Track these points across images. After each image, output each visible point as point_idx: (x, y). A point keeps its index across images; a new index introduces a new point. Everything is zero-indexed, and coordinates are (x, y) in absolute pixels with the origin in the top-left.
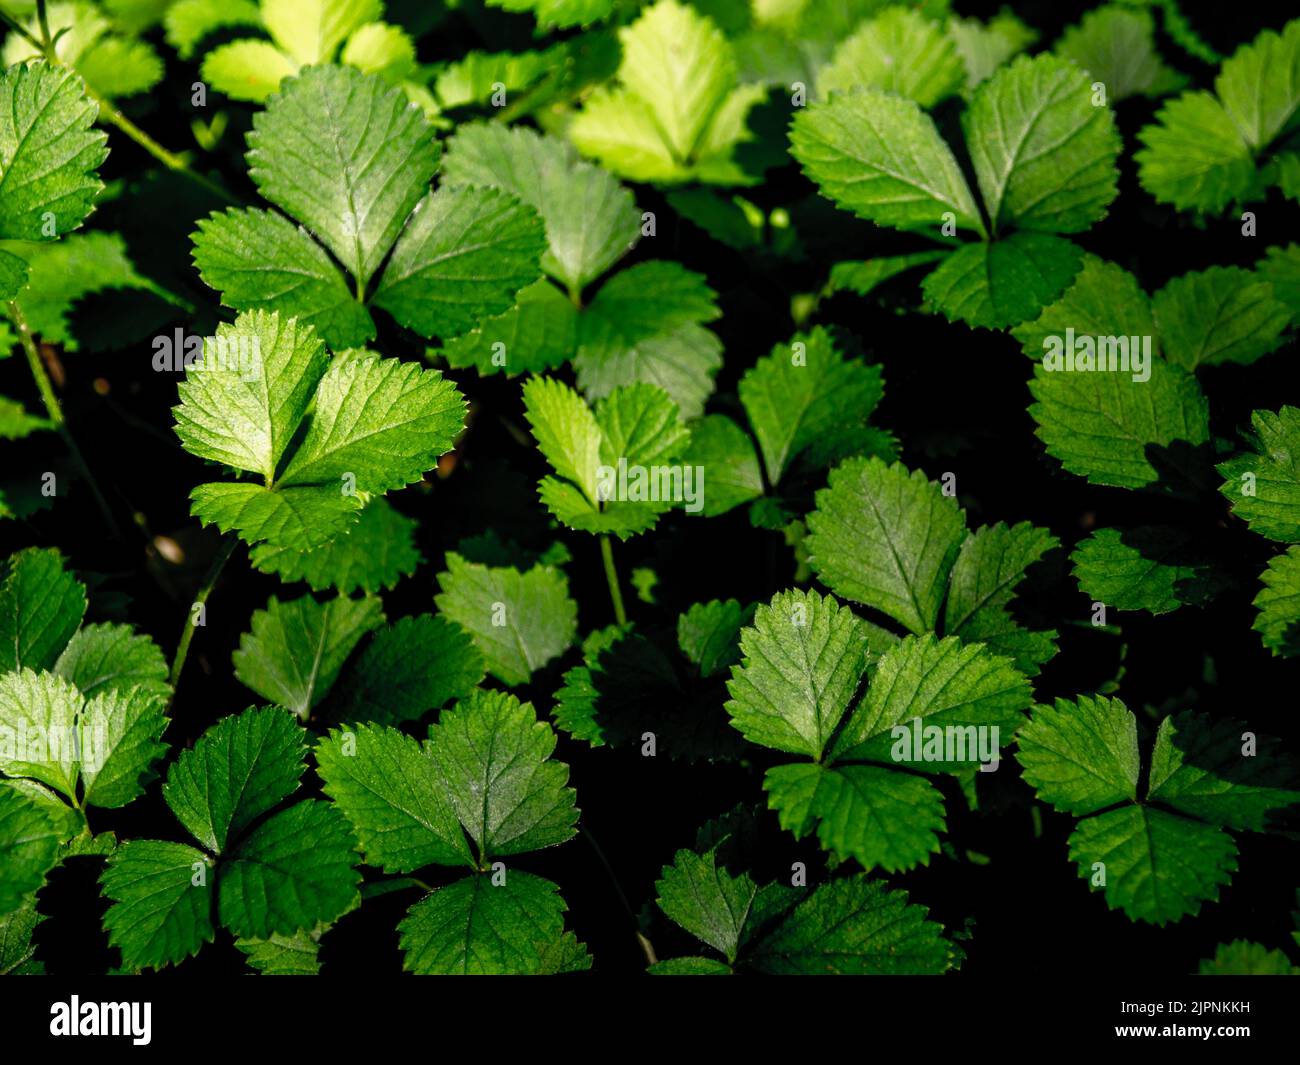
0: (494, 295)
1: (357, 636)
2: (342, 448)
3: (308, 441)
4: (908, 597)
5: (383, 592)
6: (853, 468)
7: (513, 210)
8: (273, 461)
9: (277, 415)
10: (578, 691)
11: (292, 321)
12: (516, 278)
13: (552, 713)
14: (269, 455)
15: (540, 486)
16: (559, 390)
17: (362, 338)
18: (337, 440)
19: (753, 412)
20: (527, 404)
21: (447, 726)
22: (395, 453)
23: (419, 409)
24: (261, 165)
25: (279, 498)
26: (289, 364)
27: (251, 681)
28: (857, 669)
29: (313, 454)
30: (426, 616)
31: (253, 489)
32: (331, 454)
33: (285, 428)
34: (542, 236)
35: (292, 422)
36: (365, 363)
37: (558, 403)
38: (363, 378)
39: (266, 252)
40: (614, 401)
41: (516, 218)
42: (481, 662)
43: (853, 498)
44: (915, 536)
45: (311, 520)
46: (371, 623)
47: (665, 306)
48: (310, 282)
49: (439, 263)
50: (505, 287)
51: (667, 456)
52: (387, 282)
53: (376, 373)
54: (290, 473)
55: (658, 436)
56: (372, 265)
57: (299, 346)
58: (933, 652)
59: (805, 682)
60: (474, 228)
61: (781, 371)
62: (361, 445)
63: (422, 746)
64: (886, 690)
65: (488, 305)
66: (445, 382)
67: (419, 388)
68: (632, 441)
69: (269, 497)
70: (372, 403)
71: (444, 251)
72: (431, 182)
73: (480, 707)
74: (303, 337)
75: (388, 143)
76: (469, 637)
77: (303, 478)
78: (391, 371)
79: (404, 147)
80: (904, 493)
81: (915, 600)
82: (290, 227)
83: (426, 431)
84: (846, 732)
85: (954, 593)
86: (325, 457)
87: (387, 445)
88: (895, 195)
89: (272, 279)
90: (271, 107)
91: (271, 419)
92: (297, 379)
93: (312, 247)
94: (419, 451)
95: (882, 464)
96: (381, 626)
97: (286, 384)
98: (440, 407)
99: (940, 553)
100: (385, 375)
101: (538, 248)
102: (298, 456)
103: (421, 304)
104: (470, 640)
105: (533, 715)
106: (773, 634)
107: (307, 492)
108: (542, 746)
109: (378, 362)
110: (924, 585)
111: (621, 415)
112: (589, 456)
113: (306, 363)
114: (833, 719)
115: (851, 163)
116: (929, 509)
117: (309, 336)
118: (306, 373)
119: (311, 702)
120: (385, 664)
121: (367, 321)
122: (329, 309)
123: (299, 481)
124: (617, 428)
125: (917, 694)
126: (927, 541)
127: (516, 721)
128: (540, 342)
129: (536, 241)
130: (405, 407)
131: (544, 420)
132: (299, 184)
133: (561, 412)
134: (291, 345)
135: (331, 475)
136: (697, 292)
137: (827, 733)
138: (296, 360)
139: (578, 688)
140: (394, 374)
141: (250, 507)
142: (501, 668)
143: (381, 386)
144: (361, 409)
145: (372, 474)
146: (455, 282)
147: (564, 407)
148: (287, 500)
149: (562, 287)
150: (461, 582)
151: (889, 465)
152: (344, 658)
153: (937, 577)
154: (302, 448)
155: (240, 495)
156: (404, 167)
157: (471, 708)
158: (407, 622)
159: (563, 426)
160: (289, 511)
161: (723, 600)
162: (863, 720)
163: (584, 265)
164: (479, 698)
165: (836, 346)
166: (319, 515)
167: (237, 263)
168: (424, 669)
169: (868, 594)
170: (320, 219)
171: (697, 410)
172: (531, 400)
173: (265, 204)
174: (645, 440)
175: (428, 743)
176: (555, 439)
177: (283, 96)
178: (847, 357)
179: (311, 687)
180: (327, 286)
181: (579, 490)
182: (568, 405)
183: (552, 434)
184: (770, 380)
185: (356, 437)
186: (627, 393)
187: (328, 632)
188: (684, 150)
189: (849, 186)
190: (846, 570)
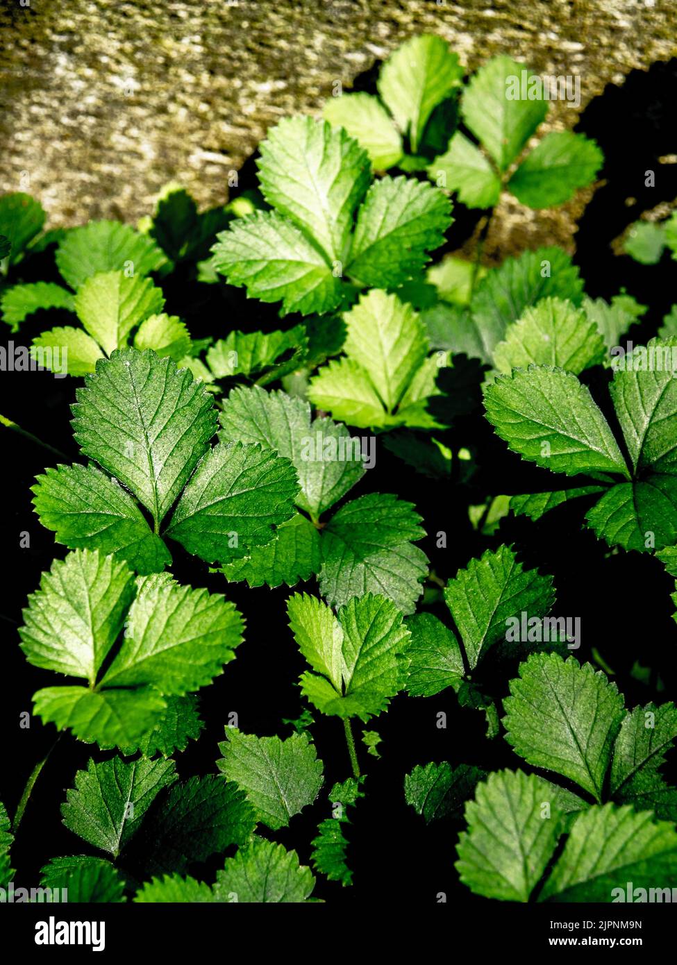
0: (259, 529)
1: (156, 791)
2: (148, 658)
3: (122, 652)
4: (582, 763)
5: (176, 755)
6: (537, 661)
7: (273, 461)
8: (95, 668)
9: (98, 632)
10: (330, 837)
11: (110, 557)
12: (276, 515)
13: (311, 858)
14: (92, 664)
15: (301, 680)
16: (312, 602)
17: (162, 564)
18: (146, 651)
19: (456, 613)
20: (290, 616)
21: (230, 871)
22: (191, 662)
23: (208, 626)
24: (82, 430)
25: (101, 699)
26: (107, 591)
27: (75, 828)
28: (555, 834)
29: (127, 663)
30: (209, 776)
31: (80, 691)
32: (140, 663)
33: (105, 642)
34: (295, 480)
35: (110, 637)
36: (165, 591)
37: (312, 612)
38: (164, 602)
39: (87, 499)
40: (352, 607)
41: (275, 468)
42: (253, 814)
43: (539, 686)
44: (586, 716)
45: (127, 718)
46: (168, 780)
47: (384, 528)
48: (121, 520)
49: (216, 504)
50: (268, 522)
51: (393, 652)
52: (177, 519)
53: (174, 598)
54: (109, 676)
55: (387, 636)
56: (166, 506)
57: (115, 576)
58: (613, 819)
59: (515, 845)
60: (243, 475)
61: (475, 580)
62: (164, 655)
63: (212, 889)
64: (577, 850)
65: (255, 537)
66: (227, 604)
67: (208, 608)
68: (366, 641)
69: (93, 697)
70: (172, 622)
71: (221, 494)
72: (210, 442)
73: (256, 854)
74: (117, 570)
75: (177, 411)
76: (243, 794)
77: (118, 682)
78: (185, 596)
79: (190, 414)
80: (577, 681)
81: (587, 764)
82: (105, 477)
83: (214, 643)
84: (548, 884)
85: (617, 760)
86: (136, 665)
87: (184, 655)
88: (564, 449)
89: (92, 520)
90: (88, 383)
91: (94, 635)
92: (113, 604)
93: (122, 494)
94: (209, 660)
95: (560, 658)
96: (175, 783)
97: (105, 608)
98: (224, 625)
99: (605, 729)
100: (181, 598)
101: (292, 491)
102: (114, 663)
103: (204, 536)
104: (245, 796)
105: (297, 861)
106: (491, 807)
107: (123, 694)
108: (304, 886)
109: (175, 589)
110: (594, 754)
111: (358, 620)
112: (334, 652)
113: (120, 591)
114: (537, 874)
115: (530, 424)
116: (596, 693)
117: (122, 569)
118: (121, 598)
119: (121, 843)
120: (179, 815)
121: (164, 550)
122: (135, 543)
123: (116, 684)
124: (355, 631)
125: (602, 853)
126: (595, 719)
127: (283, 865)
128: (293, 560)
129: (291, 485)
130: (197, 624)
131: (301, 627)
132: (111, 444)
133: (314, 620)
134: (109, 577)
135: (140, 680)
136: (408, 517)
137: (532, 883)
138: (113, 589)
139: (329, 836)
140: (188, 598)
141: (79, 707)
142: (268, 816)
143: (178, 608)
144: (163, 626)
145: (173, 678)
146: (230, 518)
147: (316, 616)
148: (108, 701)
149: (306, 514)
150: (236, 749)
151: (565, 659)
152: (146, 809)
153: (604, 748)
154: (118, 658)
155: (71, 697)
156: (190, 430)
157: (249, 857)
158: (195, 782)
159: (315, 630)
160: (109, 711)
161: (438, 764)
162: (561, 875)
163: (322, 497)
164: (254, 847)
165: (517, 560)
166: (132, 714)
167: (65, 508)
168: (210, 820)
169: (552, 762)
170: (127, 471)
171: (411, 610)
172: (292, 613)
173: (84, 461)
174: (377, 640)
175: (216, 885)
176: (310, 642)
177: (99, 375)
178: (525, 569)
179: (121, 831)
180: (134, 523)
181: (329, 680)
182: (318, 613)
183: (307, 638)
184: (467, 587)
185: (159, 649)
186: (362, 603)
187: (134, 787)
188: (391, 403)
189: (529, 442)
190: (534, 744)
